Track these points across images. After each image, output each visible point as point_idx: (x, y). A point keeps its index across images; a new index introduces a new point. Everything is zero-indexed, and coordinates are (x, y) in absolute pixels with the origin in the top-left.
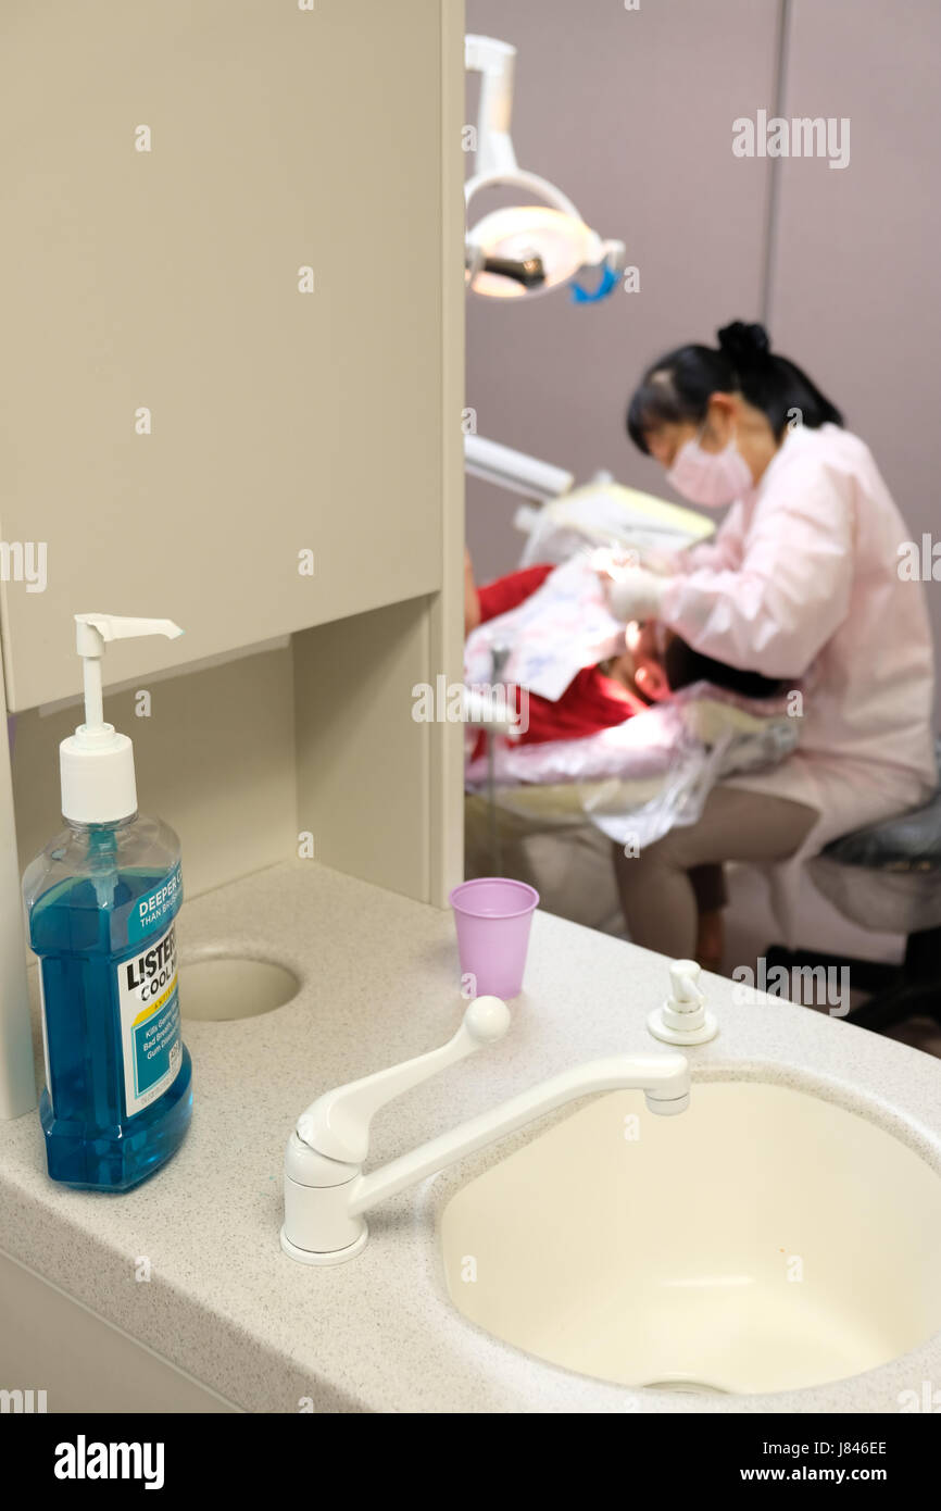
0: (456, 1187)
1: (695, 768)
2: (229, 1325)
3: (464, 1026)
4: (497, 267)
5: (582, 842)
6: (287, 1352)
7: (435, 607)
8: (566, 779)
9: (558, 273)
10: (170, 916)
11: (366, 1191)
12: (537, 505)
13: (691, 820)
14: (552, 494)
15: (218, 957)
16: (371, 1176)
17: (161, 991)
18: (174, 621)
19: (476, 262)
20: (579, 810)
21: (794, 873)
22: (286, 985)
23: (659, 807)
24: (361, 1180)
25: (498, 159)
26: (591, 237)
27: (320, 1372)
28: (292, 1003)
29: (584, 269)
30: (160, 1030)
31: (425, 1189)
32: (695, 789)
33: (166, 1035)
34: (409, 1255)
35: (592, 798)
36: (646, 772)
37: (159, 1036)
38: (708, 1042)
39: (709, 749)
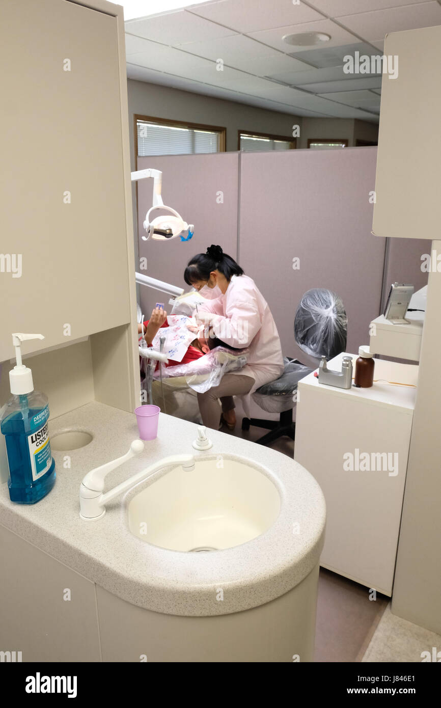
0: (134, 496)
1: (219, 370)
2: (62, 541)
3: (130, 449)
4: (157, 232)
5: (188, 393)
6: (79, 549)
7: (129, 328)
8: (182, 375)
9: (176, 233)
10: (45, 420)
11: (104, 499)
12: (174, 298)
13: (218, 385)
14: (179, 295)
15: (69, 432)
16: (106, 494)
17: (43, 443)
18: (42, 334)
19: (152, 231)
20: (187, 384)
21: (249, 397)
22: (89, 438)
23: (208, 382)
24: (102, 495)
25: (158, 201)
26: (185, 223)
27: (88, 554)
28: (90, 444)
29: (183, 232)
30: (43, 455)
31: (124, 497)
32: (218, 376)
33: (45, 456)
34: (119, 517)
35: (189, 380)
36: (203, 372)
37: (43, 457)
38: (209, 449)
39: (222, 365)
